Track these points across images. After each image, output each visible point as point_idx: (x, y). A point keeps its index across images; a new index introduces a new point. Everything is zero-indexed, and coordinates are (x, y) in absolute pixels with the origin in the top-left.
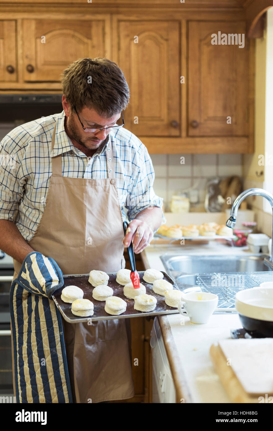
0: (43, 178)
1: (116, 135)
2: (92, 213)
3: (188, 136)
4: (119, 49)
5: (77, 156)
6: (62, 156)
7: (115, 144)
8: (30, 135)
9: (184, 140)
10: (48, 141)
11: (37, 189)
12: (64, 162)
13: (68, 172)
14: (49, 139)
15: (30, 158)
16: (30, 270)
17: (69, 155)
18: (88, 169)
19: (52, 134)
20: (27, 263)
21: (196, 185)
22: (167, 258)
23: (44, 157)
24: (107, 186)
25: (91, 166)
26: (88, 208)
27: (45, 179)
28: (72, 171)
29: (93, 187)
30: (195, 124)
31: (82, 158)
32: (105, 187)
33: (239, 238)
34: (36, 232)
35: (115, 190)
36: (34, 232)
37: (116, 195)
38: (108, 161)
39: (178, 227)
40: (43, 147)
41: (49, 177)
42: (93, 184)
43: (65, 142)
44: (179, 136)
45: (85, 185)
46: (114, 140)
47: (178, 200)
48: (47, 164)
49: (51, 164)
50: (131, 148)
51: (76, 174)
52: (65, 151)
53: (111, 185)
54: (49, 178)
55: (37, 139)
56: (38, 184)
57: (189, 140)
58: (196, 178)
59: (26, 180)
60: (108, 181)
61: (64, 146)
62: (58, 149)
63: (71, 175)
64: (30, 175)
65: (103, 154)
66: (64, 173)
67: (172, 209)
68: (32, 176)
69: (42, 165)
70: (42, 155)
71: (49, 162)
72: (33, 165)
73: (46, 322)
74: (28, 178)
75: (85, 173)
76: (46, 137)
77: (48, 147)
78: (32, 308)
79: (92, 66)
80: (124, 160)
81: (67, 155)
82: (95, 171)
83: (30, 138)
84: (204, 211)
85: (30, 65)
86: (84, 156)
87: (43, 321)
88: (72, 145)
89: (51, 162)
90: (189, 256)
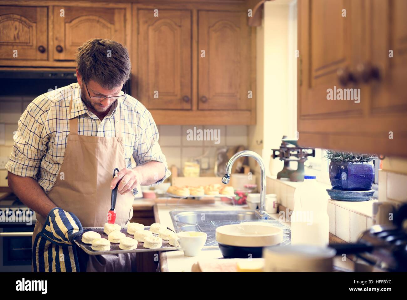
0: (63, 136)
1: (124, 101)
2: (102, 166)
3: (198, 109)
4: (138, 33)
5: (91, 118)
6: (78, 118)
7: (122, 109)
8: (52, 101)
9: (195, 113)
10: (66, 106)
11: (57, 145)
12: (80, 123)
13: (84, 131)
14: (67, 104)
15: (52, 119)
16: (54, 222)
17: (84, 117)
18: (100, 129)
19: (70, 101)
20: (51, 217)
21: (207, 153)
22: (176, 213)
23: (63, 119)
24: (115, 143)
25: (102, 127)
26: (99, 162)
27: (64, 137)
28: (86, 131)
29: (103, 143)
30: (204, 99)
31: (94, 120)
32: (113, 144)
33: (240, 198)
34: (55, 182)
35: (121, 147)
36: (54, 183)
37: (122, 150)
38: (116, 123)
39: (187, 187)
40: (62, 111)
41: (68, 134)
42: (104, 141)
43: (80, 106)
44: (191, 110)
45: (97, 142)
46: (122, 105)
47: (189, 166)
48: (65, 125)
49: (69, 125)
50: (136, 113)
51: (90, 133)
52: (80, 114)
53: (118, 143)
54: (67, 136)
55: (58, 104)
56: (58, 141)
57: (200, 113)
58: (207, 147)
59: (49, 139)
60: (116, 139)
61: (79, 110)
62: (75, 112)
63: (86, 133)
64: (52, 133)
65: (113, 117)
66: (80, 132)
67: (185, 174)
68: (54, 134)
69: (61, 126)
70: (61, 118)
71: (67, 123)
72: (55, 125)
73: (66, 268)
74: (51, 136)
75: (98, 132)
76: (65, 103)
77: (66, 111)
78: (53, 257)
79: (99, 47)
80: (131, 122)
81: (82, 117)
82: (106, 131)
83: (52, 103)
84: (213, 175)
85: (59, 46)
86: (96, 118)
87: (63, 268)
88: (87, 109)
89: (69, 123)
90: (194, 211)
